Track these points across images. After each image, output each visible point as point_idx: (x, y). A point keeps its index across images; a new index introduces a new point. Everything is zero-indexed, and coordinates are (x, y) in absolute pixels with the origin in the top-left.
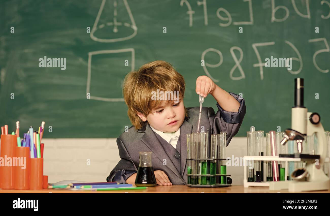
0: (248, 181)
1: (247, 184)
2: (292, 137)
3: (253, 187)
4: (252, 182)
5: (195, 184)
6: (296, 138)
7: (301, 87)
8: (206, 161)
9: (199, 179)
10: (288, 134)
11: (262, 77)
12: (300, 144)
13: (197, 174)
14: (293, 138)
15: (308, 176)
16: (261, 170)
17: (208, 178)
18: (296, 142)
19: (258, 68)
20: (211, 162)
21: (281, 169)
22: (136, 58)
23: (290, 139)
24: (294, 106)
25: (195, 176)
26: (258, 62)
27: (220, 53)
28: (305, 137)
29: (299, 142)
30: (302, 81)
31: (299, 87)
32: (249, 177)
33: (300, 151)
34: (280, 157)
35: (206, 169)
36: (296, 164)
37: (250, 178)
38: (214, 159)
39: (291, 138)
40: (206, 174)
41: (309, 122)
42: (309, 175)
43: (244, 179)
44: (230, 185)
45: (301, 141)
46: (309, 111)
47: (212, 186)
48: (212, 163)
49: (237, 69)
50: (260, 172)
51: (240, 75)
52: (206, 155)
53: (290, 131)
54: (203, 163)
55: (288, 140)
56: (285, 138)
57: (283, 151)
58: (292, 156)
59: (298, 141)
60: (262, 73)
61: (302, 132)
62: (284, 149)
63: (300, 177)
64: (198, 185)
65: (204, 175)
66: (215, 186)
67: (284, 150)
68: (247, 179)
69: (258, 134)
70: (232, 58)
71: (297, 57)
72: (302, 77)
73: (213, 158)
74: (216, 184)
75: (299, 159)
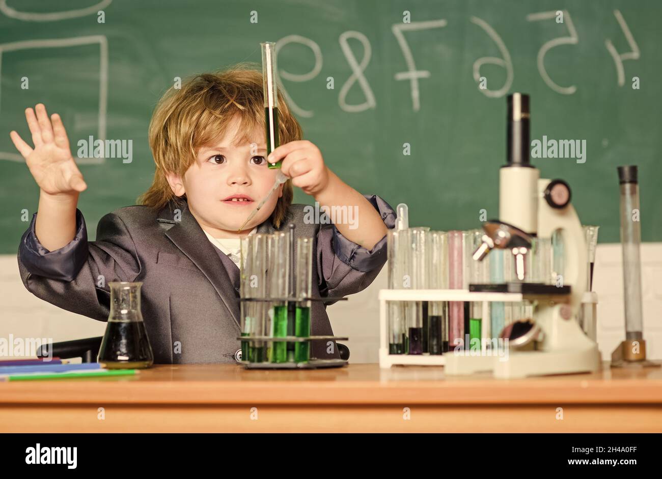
0: (391, 352)
1: (387, 360)
2: (501, 241)
3: (402, 366)
4: (401, 354)
5: (260, 361)
6: (511, 244)
7: (523, 115)
8: (286, 304)
9: (270, 348)
10: (492, 234)
11: (416, 105)
12: (520, 259)
13: (263, 337)
14: (503, 244)
15: (540, 338)
16: (421, 326)
17: (291, 347)
18: (512, 254)
19: (408, 82)
20: (297, 305)
21: (472, 323)
22: (111, 59)
23: (496, 246)
24: (505, 163)
25: (260, 341)
26: (406, 69)
27: (315, 47)
28: (533, 241)
29: (519, 253)
30: (525, 100)
31: (517, 115)
32: (392, 342)
33: (521, 277)
34: (471, 291)
35: (284, 324)
36: (507, 309)
37: (394, 344)
38: (306, 299)
39: (498, 242)
40: (284, 336)
41: (543, 203)
42: (545, 336)
43: (379, 347)
44: (347, 363)
45: (523, 250)
46: (542, 176)
47: (301, 365)
48: (300, 308)
49: (356, 86)
50: (420, 329)
51: (364, 100)
52: (284, 289)
53: (495, 225)
54: (277, 310)
55: (490, 249)
56: (483, 242)
57: (476, 276)
58: (503, 288)
59: (515, 251)
60: (415, 94)
61: (527, 228)
62: (478, 271)
63: (522, 340)
64: (265, 364)
65: (279, 337)
66: (306, 366)
67: (478, 275)
68: (386, 347)
69: (413, 235)
70: (345, 60)
71: (500, 55)
72: (526, 92)
73: (304, 295)
74: (311, 362)
75: (518, 297)
